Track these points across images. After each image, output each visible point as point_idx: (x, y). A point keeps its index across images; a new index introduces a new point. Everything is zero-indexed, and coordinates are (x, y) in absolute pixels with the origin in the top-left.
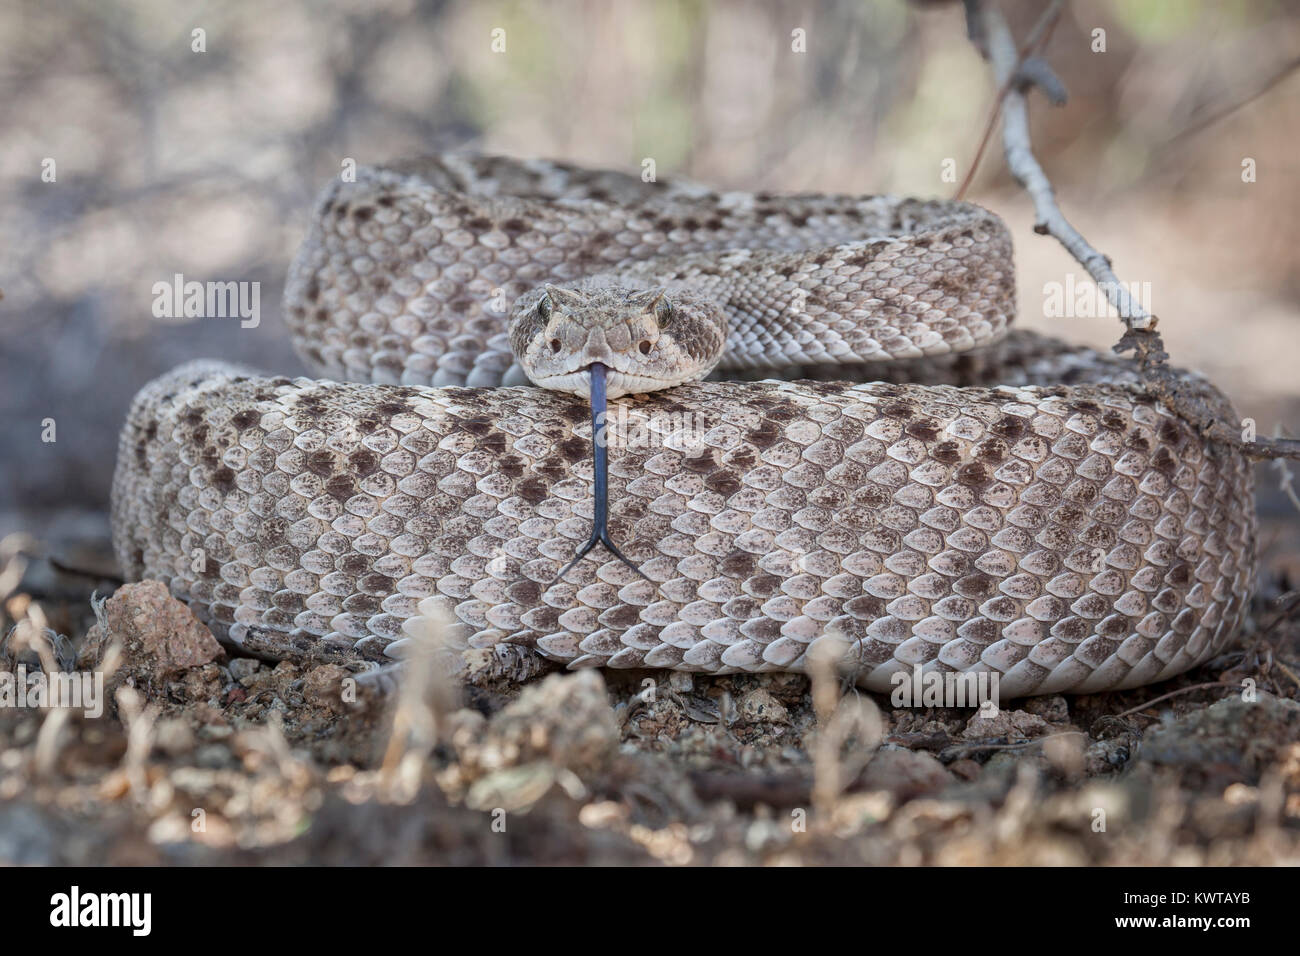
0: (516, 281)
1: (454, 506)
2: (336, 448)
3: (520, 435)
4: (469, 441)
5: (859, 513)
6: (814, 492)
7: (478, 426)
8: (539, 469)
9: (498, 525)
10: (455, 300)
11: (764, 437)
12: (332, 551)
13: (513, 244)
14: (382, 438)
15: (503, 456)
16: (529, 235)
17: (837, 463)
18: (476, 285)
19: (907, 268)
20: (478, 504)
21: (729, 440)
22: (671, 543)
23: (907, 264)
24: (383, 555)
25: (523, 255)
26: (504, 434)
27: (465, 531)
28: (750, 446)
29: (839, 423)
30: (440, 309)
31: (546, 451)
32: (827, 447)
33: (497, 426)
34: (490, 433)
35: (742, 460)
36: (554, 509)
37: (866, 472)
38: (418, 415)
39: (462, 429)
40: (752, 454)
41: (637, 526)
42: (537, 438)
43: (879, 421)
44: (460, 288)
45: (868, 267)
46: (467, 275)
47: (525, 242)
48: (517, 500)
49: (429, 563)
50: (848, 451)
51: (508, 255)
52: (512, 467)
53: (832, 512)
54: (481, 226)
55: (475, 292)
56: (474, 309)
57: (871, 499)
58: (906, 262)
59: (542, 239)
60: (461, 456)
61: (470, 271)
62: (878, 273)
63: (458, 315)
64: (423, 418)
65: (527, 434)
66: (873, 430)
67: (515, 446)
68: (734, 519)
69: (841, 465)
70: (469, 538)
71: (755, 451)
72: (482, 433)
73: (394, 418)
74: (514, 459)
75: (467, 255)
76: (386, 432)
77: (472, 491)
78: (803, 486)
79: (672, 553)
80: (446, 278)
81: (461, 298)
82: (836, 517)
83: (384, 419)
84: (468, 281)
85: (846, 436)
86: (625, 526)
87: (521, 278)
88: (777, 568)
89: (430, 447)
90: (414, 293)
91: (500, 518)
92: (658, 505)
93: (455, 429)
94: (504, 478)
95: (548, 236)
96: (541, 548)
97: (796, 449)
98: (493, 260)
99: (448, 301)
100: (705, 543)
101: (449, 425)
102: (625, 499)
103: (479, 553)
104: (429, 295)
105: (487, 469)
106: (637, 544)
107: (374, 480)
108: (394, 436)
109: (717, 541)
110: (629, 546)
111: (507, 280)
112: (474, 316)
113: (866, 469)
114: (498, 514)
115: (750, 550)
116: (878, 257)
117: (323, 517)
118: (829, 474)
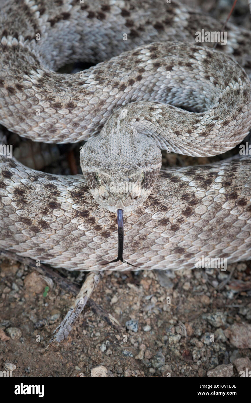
0: (72, 123)
1: (77, 238)
2: (33, 219)
3: (100, 217)
4: (82, 220)
5: (221, 231)
6: (205, 228)
7: (85, 214)
8: (108, 229)
9: (94, 245)
10: (50, 130)
11: (188, 212)
12: (32, 245)
13: (70, 112)
14: (50, 218)
15: (95, 225)
16: (76, 109)
17: (213, 218)
18: (57, 125)
19: (221, 136)
20: (86, 238)
21: (175, 215)
22: (155, 247)
23: (221, 134)
24: (51, 249)
25: (74, 115)
26: (94, 217)
27: (81, 246)
28: (183, 216)
29: (213, 205)
30: (45, 131)
31: (110, 222)
32: (210, 214)
33: (92, 214)
34: (89, 217)
35: (180, 221)
36: (113, 239)
37: (223, 220)
38: (63, 209)
39: (79, 216)
40: (183, 219)
41: (143, 243)
42: (106, 218)
43: (227, 202)
44: (52, 126)
45: (208, 137)
46: (55, 122)
47: (75, 111)
48: (100, 237)
49: (68, 254)
50: (217, 215)
51: (70, 116)
52: (98, 228)
53: (211, 232)
54: (57, 106)
55: (58, 127)
56: (58, 132)
57: (225, 227)
58: (221, 133)
59: (81, 109)
60: (80, 225)
61: (55, 120)
62: (211, 139)
63: (52, 134)
64: (65, 211)
65: (103, 217)
66: (225, 206)
67: (99, 222)
68: (177, 238)
69: (215, 219)
70: (83, 248)
71: (184, 217)
72: (87, 217)
73: (54, 211)
74: (99, 226)
75: (54, 116)
76: (51, 216)
77: (84, 234)
78: (202, 226)
79: (156, 250)
80: (46, 122)
81: (53, 129)
82: (213, 234)
83: (50, 210)
84: (55, 124)
85: (216, 209)
86: (139, 243)
87: (74, 122)
88: (193, 251)
89: (68, 222)
90: (35, 125)
91: (94, 242)
92: (151, 237)
93: (77, 216)
94: (96, 232)
95: (82, 108)
96: (109, 252)
97: (199, 215)
98: (63, 117)
99: (48, 130)
100: (167, 246)
101: (75, 214)
102: (139, 235)
103: (87, 252)
104: (40, 127)
105: (89, 229)
106: (143, 248)
107: (48, 230)
108: (55, 217)
109: (172, 245)
110: (141, 249)
111: (69, 123)
112: (58, 134)
113: (223, 219)
114: (93, 241)
115: (183, 247)
116: (211, 133)
117: (28, 236)
118: (210, 222)
